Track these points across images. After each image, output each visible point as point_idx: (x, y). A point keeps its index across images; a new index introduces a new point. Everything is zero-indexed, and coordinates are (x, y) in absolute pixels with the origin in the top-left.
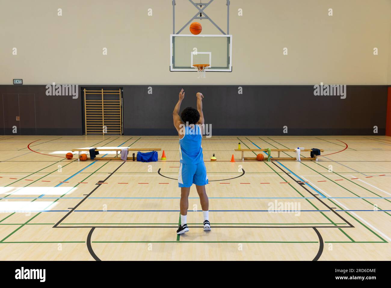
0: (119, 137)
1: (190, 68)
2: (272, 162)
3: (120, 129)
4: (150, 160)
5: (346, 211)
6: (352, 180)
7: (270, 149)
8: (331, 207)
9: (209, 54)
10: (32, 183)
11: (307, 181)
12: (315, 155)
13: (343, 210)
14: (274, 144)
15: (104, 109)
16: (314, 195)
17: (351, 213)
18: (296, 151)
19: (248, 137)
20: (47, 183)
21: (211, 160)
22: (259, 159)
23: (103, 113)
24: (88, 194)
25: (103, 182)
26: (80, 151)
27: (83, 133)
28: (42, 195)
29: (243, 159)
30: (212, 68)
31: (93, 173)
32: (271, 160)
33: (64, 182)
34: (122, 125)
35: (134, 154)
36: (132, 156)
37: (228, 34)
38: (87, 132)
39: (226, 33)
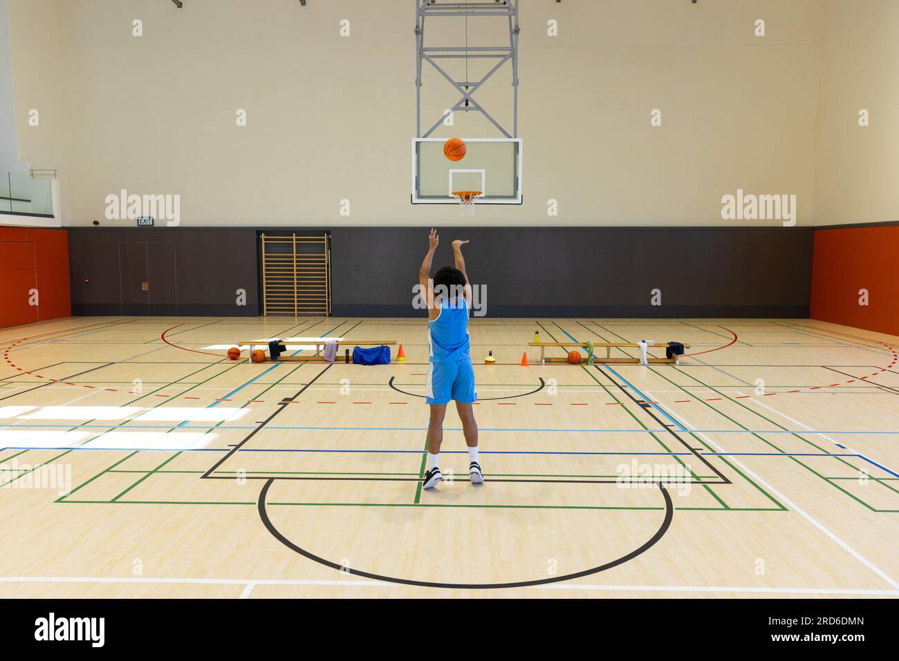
0: (322, 319)
1: (447, 197)
2: (595, 366)
3: (325, 306)
4: (376, 362)
5: (720, 455)
6: (737, 400)
7: (592, 343)
8: (693, 448)
9: (481, 173)
10: (168, 401)
11: (656, 400)
12: (674, 354)
13: (714, 453)
14: (603, 334)
15: (297, 270)
16: (665, 427)
17: (729, 458)
18: (640, 346)
19: (555, 320)
20: (194, 400)
21: (486, 361)
22: (573, 360)
23: (295, 277)
24: (264, 421)
25: (290, 400)
26: (253, 344)
27: (260, 313)
28: (185, 422)
29: (544, 361)
30: (487, 197)
31: (274, 384)
32: (594, 363)
33: (222, 399)
34: (328, 299)
35: (347, 351)
36: (344, 355)
37: (515, 137)
38: (267, 310)
39: (512, 135)
